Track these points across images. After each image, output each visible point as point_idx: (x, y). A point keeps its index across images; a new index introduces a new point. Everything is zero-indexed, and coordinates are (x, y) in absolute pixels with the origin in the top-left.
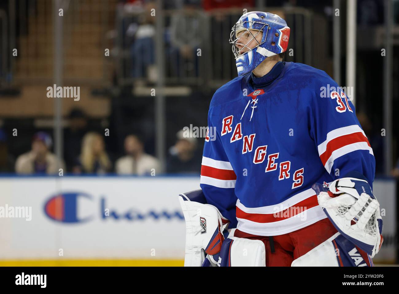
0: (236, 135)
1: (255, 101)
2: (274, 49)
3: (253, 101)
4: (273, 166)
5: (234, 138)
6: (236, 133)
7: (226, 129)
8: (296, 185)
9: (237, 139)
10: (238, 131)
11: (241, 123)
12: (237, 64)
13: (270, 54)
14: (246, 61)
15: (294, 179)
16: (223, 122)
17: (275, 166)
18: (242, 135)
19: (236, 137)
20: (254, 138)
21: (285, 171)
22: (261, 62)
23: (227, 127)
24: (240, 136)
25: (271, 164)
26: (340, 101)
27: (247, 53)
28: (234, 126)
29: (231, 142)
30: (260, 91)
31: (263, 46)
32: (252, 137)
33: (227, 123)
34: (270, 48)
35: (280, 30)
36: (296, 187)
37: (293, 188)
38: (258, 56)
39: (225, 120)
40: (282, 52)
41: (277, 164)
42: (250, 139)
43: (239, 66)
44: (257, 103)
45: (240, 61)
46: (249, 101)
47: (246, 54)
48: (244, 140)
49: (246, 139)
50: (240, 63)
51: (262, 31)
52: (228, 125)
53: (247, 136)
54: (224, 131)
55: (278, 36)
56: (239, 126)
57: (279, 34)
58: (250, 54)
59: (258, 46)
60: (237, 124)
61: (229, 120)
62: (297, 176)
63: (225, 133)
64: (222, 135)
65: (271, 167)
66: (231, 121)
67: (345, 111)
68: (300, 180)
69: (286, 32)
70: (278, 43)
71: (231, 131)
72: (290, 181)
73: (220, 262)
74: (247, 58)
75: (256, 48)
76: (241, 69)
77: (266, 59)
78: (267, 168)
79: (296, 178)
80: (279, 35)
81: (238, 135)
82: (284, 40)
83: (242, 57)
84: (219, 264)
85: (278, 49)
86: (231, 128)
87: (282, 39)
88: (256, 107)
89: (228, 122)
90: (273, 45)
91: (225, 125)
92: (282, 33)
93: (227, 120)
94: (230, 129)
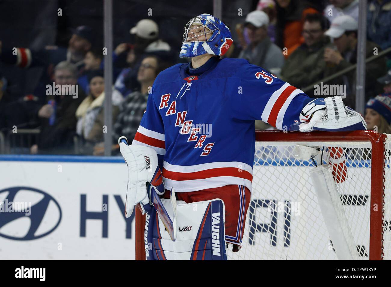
0: (171, 110)
1: (189, 85)
2: (215, 50)
3: (188, 84)
4: (194, 138)
5: (169, 113)
6: (171, 109)
7: (163, 104)
8: (204, 154)
9: (171, 114)
10: (173, 107)
11: (176, 101)
12: (183, 47)
13: (211, 52)
14: (191, 48)
15: (204, 150)
16: (162, 98)
17: (196, 138)
18: (175, 110)
19: (170, 111)
20: (186, 114)
21: (201, 142)
22: (202, 54)
23: (164, 103)
24: (174, 112)
25: (193, 136)
27: (195, 42)
28: (170, 103)
29: (167, 115)
30: (195, 77)
31: (209, 43)
32: (184, 113)
33: (165, 100)
34: (213, 48)
35: (226, 38)
36: (203, 156)
37: (201, 155)
38: (201, 49)
39: (164, 97)
40: (219, 55)
41: (197, 136)
42: (183, 114)
43: (184, 49)
44: (190, 86)
45: (186, 45)
46: (185, 84)
47: (193, 43)
48: (178, 116)
49: (180, 114)
50: (186, 47)
51: (213, 32)
52: (165, 101)
53: (181, 112)
54: (162, 106)
56: (174, 103)
57: (224, 40)
58: (196, 44)
59: (205, 41)
60: (173, 102)
61: (167, 97)
62: (207, 148)
63: (163, 108)
64: (160, 108)
65: (193, 138)
66: (168, 98)
69: (229, 42)
70: (220, 47)
71: (167, 107)
72: (201, 150)
73: (149, 219)
74: (193, 47)
75: (203, 43)
76: (184, 52)
77: (206, 54)
78: (189, 138)
79: (206, 149)
80: (223, 42)
81: (172, 110)
83: (189, 44)
84: (148, 220)
85: (218, 51)
86: (168, 104)
87: (224, 46)
88: (189, 89)
89: (166, 98)
90: (216, 47)
91: (163, 101)
92: (226, 41)
93: (165, 97)
94: (166, 105)
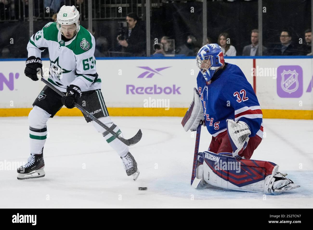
26: (238, 97)
55: (217, 58)
67: (241, 102)
68: (217, 127)
82: (221, 59)
